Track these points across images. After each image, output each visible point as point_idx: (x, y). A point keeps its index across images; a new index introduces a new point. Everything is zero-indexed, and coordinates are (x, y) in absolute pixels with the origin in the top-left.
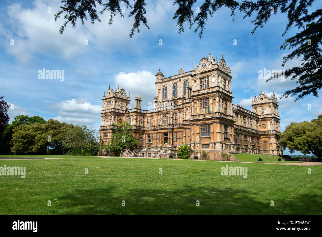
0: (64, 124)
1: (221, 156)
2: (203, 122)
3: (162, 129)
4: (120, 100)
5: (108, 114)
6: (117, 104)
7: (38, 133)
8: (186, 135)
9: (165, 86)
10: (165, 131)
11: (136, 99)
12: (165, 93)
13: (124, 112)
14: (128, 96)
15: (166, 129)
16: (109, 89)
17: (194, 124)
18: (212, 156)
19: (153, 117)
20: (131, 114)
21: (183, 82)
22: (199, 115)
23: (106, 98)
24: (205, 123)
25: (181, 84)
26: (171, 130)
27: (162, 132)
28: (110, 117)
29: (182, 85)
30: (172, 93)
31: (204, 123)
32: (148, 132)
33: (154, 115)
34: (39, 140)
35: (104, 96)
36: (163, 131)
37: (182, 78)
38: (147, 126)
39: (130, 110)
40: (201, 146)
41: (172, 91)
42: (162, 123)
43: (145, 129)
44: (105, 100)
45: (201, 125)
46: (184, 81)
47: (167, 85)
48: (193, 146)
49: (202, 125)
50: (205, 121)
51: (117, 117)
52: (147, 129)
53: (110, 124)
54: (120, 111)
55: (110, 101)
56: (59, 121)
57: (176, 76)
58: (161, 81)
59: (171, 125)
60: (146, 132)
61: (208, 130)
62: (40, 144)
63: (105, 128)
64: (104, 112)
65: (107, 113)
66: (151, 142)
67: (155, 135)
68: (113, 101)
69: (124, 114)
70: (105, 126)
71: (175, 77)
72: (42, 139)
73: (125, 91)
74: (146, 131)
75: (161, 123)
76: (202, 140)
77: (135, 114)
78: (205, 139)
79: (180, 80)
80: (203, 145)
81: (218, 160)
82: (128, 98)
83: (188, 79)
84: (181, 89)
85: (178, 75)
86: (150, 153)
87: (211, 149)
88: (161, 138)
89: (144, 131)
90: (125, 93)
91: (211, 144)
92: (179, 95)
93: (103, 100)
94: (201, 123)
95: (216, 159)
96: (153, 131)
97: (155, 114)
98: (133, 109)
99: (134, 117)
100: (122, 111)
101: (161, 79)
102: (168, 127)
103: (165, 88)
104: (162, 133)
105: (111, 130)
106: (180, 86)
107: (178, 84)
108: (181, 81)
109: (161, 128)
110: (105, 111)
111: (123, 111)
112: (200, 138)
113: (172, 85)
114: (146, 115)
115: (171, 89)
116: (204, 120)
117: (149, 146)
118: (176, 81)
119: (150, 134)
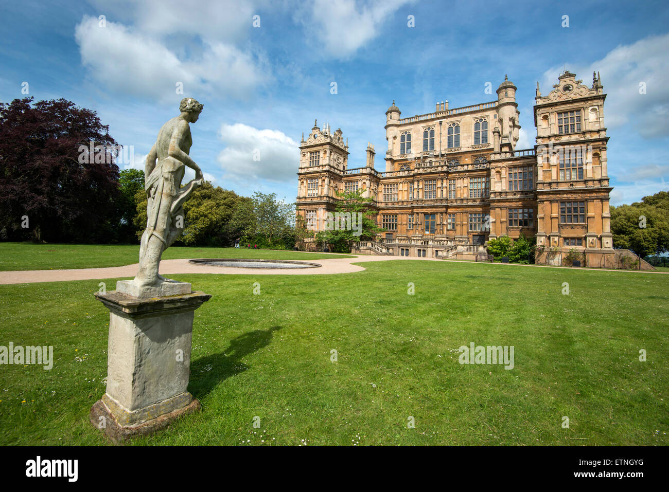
0: (219, 190)
1: (615, 261)
2: (569, 196)
3: (423, 207)
4: (337, 150)
5: (314, 174)
6: (332, 157)
7: (191, 204)
8: (496, 220)
9: (406, 132)
10: (429, 210)
11: (370, 151)
12: (406, 144)
13: (341, 174)
14: (346, 144)
15: (432, 208)
16: (314, 129)
17: (545, 199)
18: (593, 260)
19: (397, 184)
20: (358, 177)
21: (447, 127)
22: (558, 183)
23: (307, 145)
24: (574, 198)
25: (442, 129)
26: (444, 209)
27: (422, 213)
28: (320, 180)
29: (445, 132)
30: (422, 145)
31: (571, 198)
32: (387, 211)
33: (402, 181)
34: (197, 218)
35: (303, 142)
36: (425, 210)
37: (445, 120)
38: (383, 201)
39: (355, 169)
40: (561, 241)
41: (422, 141)
42: (423, 196)
43: (379, 205)
44: (305, 150)
45: (561, 201)
46: (449, 124)
47: (411, 130)
48: (543, 241)
49: (563, 202)
50: (575, 196)
51: (332, 182)
52: (383, 205)
53: (321, 193)
54: (336, 170)
55: (319, 152)
56: (211, 183)
57: (431, 114)
58: (398, 123)
59: (443, 201)
60: (381, 211)
61: (579, 212)
62: (199, 226)
63: (309, 201)
64: (304, 171)
65: (311, 174)
66: (393, 229)
67: (405, 217)
68: (325, 152)
69: (342, 177)
70: (308, 196)
71: (430, 117)
72: (202, 216)
73: (342, 136)
74: (383, 209)
75: (420, 197)
76: (565, 229)
77: (367, 177)
78: (572, 228)
79: (441, 123)
80: (565, 239)
81: (607, 268)
82: (346, 147)
83: (460, 121)
84: (443, 138)
85: (436, 113)
86: (407, 248)
87: (590, 247)
88: (421, 223)
89: (379, 209)
90: (342, 139)
91: (590, 239)
92: (437, 147)
93: (301, 148)
94: (564, 199)
95: (602, 266)
96: (399, 209)
97: (402, 179)
98: (363, 169)
99: (365, 183)
100: (338, 172)
101: (398, 119)
102: (438, 204)
103: (429, 131)
104: (423, 215)
105: (325, 206)
106: (441, 134)
107: (437, 129)
108: (443, 123)
109: (420, 204)
110: (306, 169)
111: (340, 171)
112: (560, 226)
113: (423, 131)
114: (382, 181)
115: (420, 138)
116: (570, 193)
117: (388, 235)
118: (431, 123)
119: (387, 215)
